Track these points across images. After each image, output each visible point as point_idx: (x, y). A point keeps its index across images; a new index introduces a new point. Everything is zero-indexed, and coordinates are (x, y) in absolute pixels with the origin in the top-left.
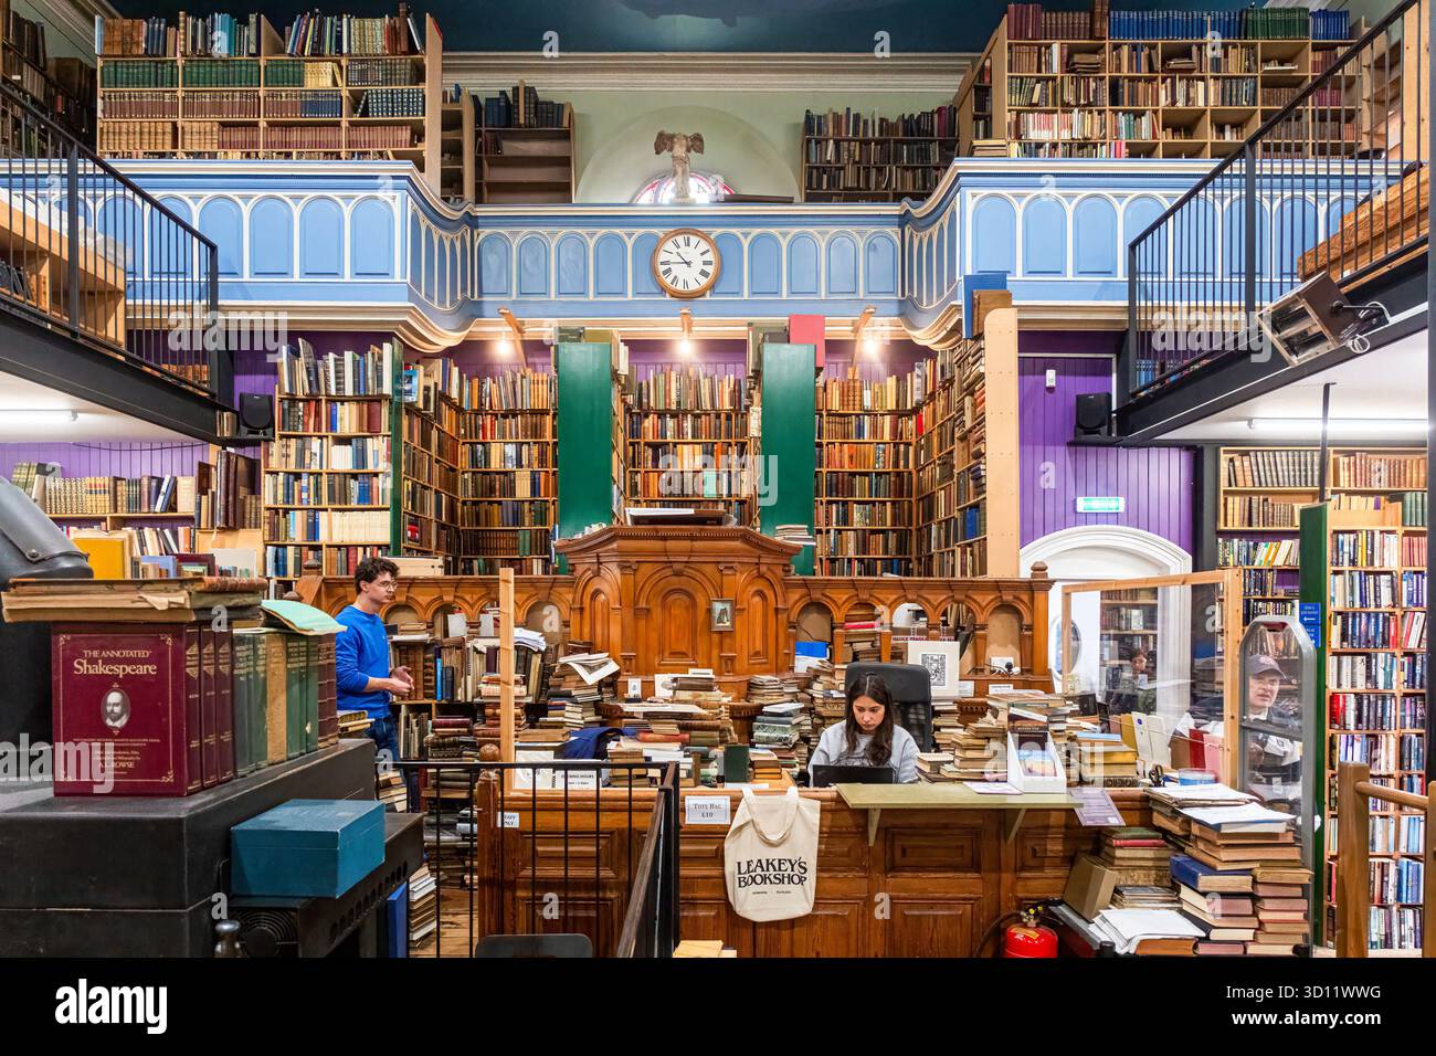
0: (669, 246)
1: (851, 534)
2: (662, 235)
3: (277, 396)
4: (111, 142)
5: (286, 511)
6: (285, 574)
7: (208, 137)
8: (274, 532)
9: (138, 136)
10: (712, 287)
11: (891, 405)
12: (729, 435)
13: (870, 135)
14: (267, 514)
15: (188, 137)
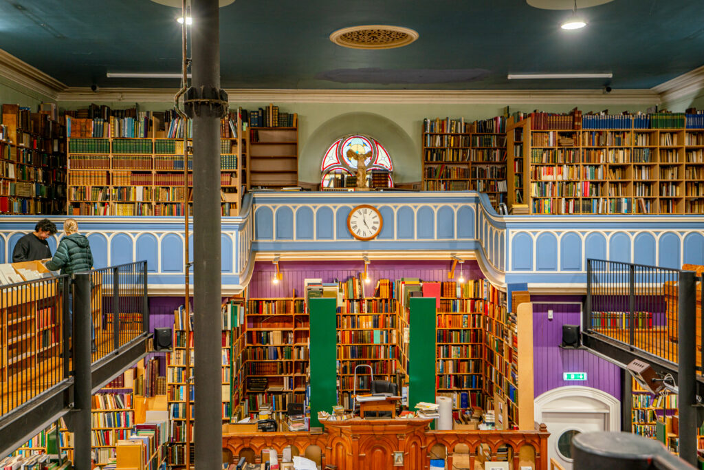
0: (356, 213)
1: (450, 362)
2: (352, 208)
3: (175, 330)
4: (75, 181)
5: (179, 386)
6: (178, 416)
7: (126, 179)
8: (172, 397)
9: (89, 178)
10: (378, 235)
11: (471, 295)
12: (387, 311)
13: (459, 132)
14: (169, 388)
15: (115, 179)
